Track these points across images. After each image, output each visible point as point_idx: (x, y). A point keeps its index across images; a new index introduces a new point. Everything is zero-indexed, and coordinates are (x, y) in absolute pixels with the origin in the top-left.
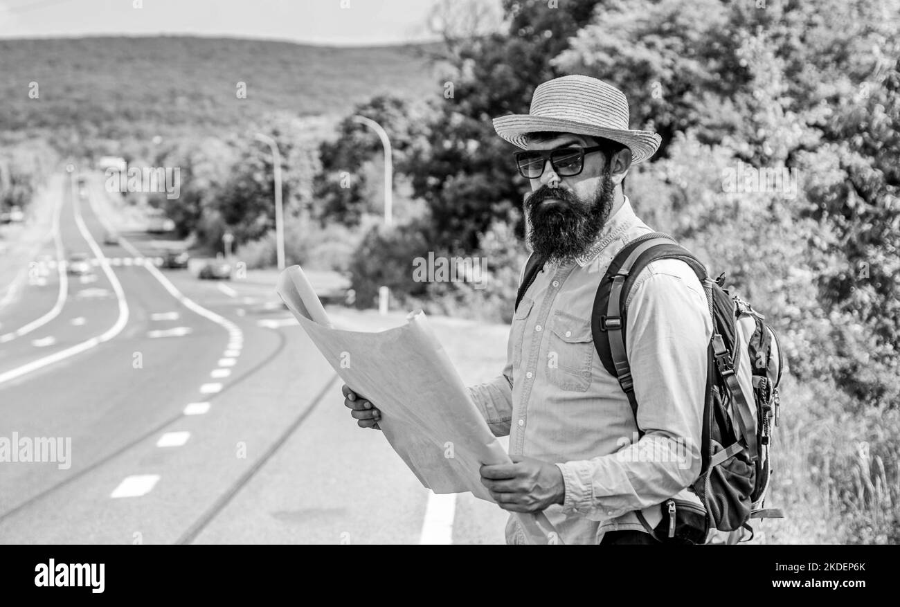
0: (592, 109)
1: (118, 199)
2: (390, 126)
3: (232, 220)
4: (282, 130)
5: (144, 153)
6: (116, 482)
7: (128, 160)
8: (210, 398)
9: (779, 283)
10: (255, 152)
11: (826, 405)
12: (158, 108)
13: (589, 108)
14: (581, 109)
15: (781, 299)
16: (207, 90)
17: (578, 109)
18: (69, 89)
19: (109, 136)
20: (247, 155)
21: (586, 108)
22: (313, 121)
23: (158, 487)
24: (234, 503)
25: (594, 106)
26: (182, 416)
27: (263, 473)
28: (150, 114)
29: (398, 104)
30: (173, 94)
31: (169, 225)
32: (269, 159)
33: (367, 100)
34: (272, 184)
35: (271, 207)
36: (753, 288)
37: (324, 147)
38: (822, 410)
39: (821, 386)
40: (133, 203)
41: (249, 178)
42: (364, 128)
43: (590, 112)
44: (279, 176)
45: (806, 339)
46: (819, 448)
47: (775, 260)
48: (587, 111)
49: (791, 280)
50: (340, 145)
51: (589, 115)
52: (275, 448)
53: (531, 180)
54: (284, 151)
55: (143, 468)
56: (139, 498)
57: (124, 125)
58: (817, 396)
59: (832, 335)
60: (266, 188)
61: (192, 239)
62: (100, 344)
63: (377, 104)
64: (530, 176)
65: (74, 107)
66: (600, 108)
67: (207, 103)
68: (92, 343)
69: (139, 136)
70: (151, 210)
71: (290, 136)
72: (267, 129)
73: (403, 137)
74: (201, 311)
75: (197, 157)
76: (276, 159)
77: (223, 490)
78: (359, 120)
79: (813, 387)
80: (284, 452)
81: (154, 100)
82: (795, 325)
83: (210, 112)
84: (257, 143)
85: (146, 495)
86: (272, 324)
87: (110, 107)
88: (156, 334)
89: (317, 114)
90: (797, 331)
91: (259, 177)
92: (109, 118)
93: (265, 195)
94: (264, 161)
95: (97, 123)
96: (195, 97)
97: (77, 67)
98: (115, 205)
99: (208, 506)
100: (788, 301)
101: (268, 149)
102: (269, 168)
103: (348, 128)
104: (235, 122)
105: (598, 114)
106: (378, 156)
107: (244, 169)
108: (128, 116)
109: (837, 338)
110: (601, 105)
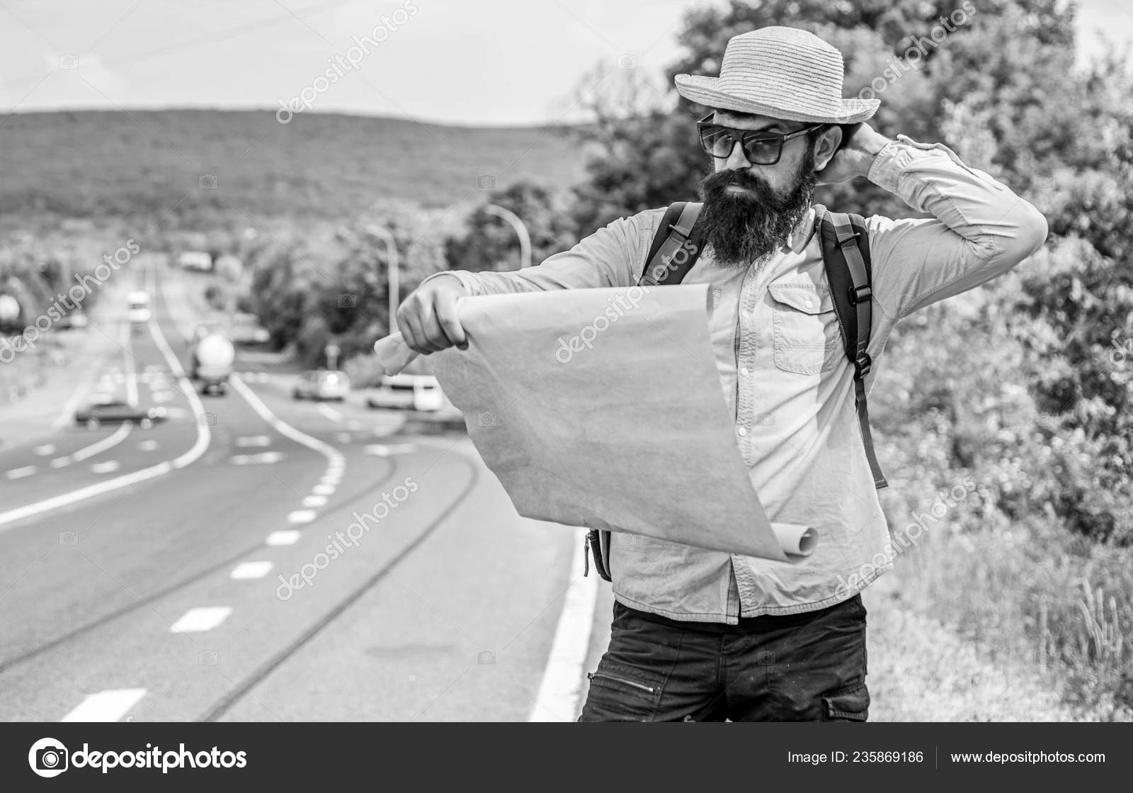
0: (798, 80)
1: (201, 302)
2: (530, 220)
3: (338, 329)
4: (400, 221)
5: (235, 249)
6: (179, 614)
7: (215, 256)
8: (299, 527)
9: (990, 402)
10: (366, 247)
11: (1044, 547)
12: (252, 195)
13: (795, 79)
14: (784, 81)
15: (992, 422)
16: (311, 173)
17: (781, 80)
18: (146, 171)
19: (192, 227)
20: (357, 252)
21: (792, 78)
22: (438, 214)
23: (228, 620)
24: (320, 638)
25: (801, 76)
26: (263, 545)
27: (357, 607)
28: (244, 204)
29: (540, 194)
30: (271, 179)
31: (262, 335)
32: (382, 256)
33: (502, 186)
34: (387, 287)
35: (384, 313)
36: (960, 411)
37: (450, 244)
38: (1039, 552)
39: (1039, 523)
40: (220, 308)
41: (360, 279)
42: (498, 221)
43: (795, 84)
44: (395, 277)
45: (1022, 470)
46: (1035, 597)
47: (987, 374)
48: (792, 83)
49: (1006, 400)
50: (469, 242)
51: (795, 88)
52: (374, 581)
53: (715, 158)
54: (402, 248)
55: (212, 600)
56: (204, 632)
57: (210, 214)
58: (1034, 534)
59: (1053, 465)
60: (379, 291)
61: (290, 352)
62: (174, 470)
63: (515, 194)
64: (715, 154)
65: (151, 193)
66: (809, 78)
67: (311, 191)
68: (162, 469)
69: (228, 227)
70: (241, 317)
71: (409, 230)
72: (383, 220)
73: (545, 233)
74: (296, 436)
75: (298, 253)
76: (392, 257)
77: (307, 625)
78: (492, 210)
79: (1029, 526)
80: (384, 585)
81: (247, 184)
82: (1009, 453)
83: (315, 201)
84: (370, 239)
85: (214, 630)
86: (381, 450)
87: (195, 193)
88: (241, 460)
89: (442, 206)
90: (1011, 460)
91: (372, 278)
92: (193, 207)
93: (378, 300)
94: (377, 259)
95: (179, 211)
96: (297, 183)
97: (157, 144)
98: (197, 309)
99: (287, 641)
100: (1002, 425)
101: (382, 245)
102: (383, 267)
103: (479, 221)
104: (345, 214)
105: (806, 86)
106: (513, 255)
107: (354, 268)
108: (216, 204)
109: (1059, 470)
110: (811, 74)
